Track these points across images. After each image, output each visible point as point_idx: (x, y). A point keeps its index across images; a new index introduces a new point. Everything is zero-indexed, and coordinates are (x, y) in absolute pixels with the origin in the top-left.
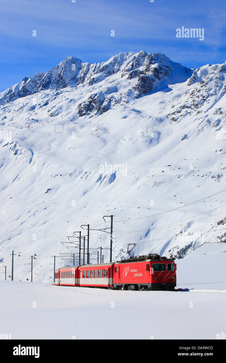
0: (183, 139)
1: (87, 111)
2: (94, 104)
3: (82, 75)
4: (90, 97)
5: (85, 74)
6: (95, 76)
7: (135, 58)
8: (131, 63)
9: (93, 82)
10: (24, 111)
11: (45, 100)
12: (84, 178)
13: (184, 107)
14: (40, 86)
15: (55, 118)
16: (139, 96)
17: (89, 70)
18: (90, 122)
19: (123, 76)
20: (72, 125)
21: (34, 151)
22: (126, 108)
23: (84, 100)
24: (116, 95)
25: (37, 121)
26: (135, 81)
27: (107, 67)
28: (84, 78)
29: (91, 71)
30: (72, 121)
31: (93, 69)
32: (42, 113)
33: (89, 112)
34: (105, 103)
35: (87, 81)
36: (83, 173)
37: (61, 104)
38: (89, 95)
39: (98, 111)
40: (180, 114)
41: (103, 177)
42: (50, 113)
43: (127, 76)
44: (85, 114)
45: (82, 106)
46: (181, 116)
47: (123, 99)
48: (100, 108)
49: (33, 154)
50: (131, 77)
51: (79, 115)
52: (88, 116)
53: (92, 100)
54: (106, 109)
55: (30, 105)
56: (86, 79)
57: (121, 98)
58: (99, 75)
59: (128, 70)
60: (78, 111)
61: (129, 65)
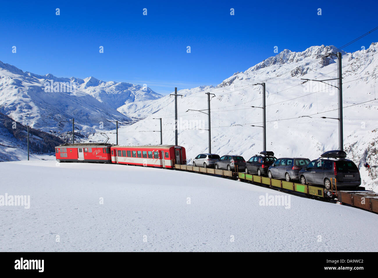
0: (348, 88)
1: (296, 74)
2: (299, 71)
3: (292, 58)
4: (297, 68)
5: (294, 58)
6: (299, 58)
7: (319, 48)
8: (317, 51)
9: (297, 61)
10: (264, 74)
11: (274, 69)
12: (296, 106)
13: (347, 72)
14: (271, 63)
15: (279, 77)
16: (322, 67)
17: (295, 55)
18: (298, 79)
19: (313, 57)
20: (288, 80)
21: (269, 92)
22: (316, 72)
23: (294, 69)
24: (310, 66)
25: (270, 79)
26: (320, 60)
27: (304, 54)
28: (293, 60)
29: (297, 56)
30: (288, 79)
31: (298, 55)
32: (273, 75)
33: (296, 75)
34: (305, 71)
35: (295, 61)
36: (295, 103)
37: (282, 71)
38: (296, 66)
39: (301, 74)
40: (345, 75)
41: (305, 106)
42: (277, 75)
43: (316, 57)
44: (295, 76)
45: (293, 72)
46: (346, 76)
47: (314, 68)
48: (302, 73)
49: (269, 93)
50: (317, 58)
51: (291, 76)
52: (296, 77)
53: (298, 69)
54: (306, 73)
55: (267, 72)
56: (294, 60)
57: (313, 68)
58: (301, 57)
59: (316, 55)
60: (291, 74)
61: (316, 52)
